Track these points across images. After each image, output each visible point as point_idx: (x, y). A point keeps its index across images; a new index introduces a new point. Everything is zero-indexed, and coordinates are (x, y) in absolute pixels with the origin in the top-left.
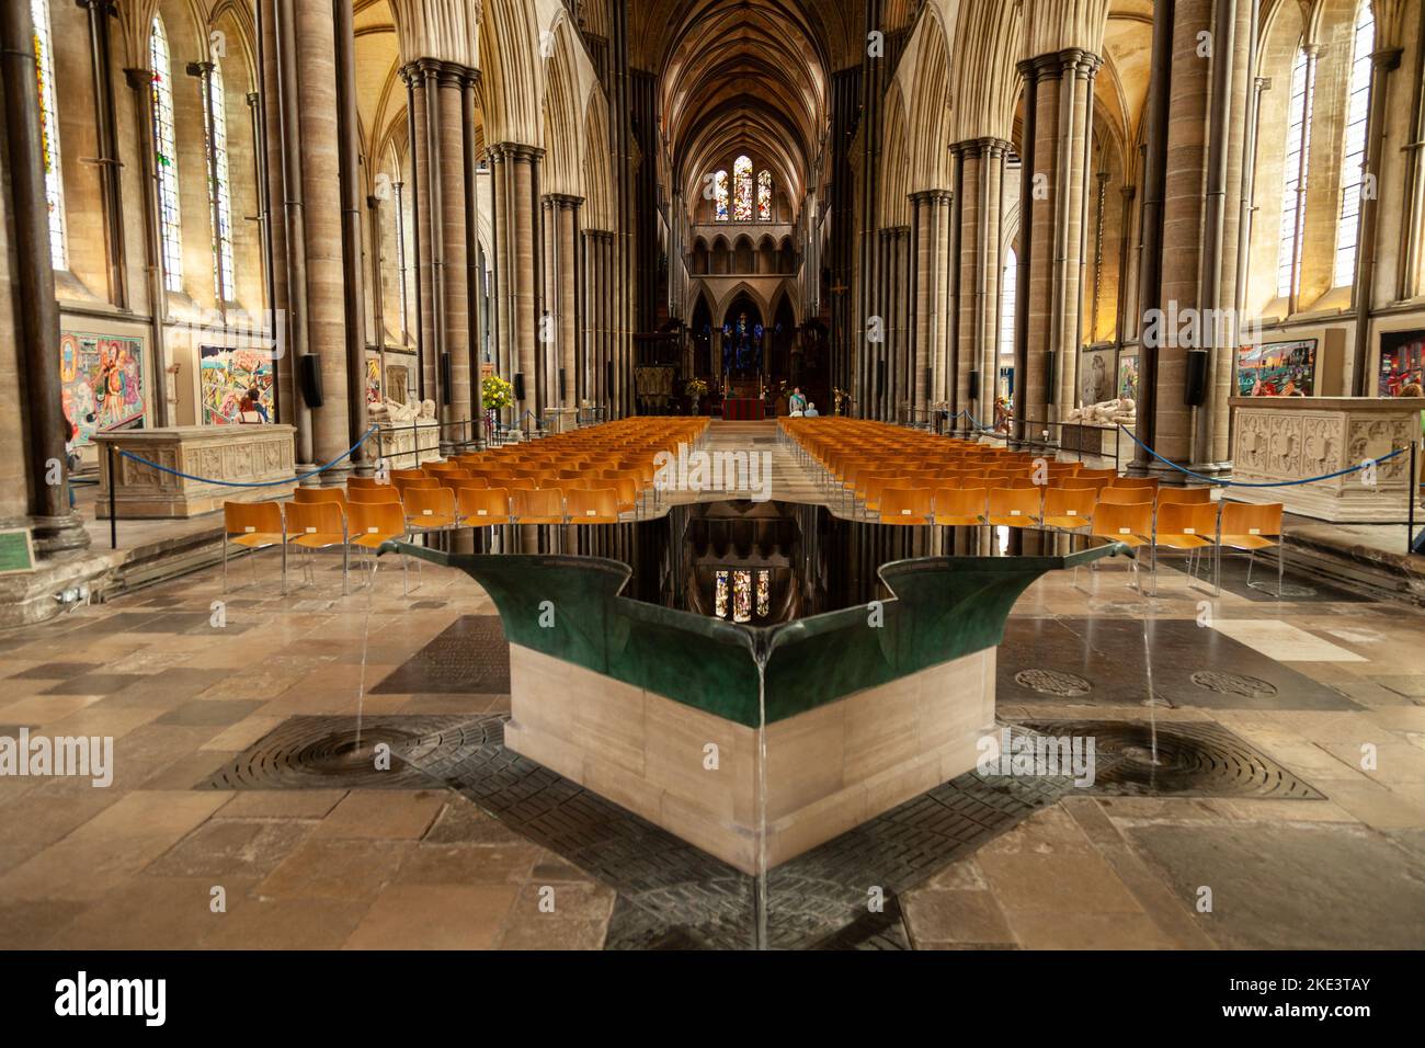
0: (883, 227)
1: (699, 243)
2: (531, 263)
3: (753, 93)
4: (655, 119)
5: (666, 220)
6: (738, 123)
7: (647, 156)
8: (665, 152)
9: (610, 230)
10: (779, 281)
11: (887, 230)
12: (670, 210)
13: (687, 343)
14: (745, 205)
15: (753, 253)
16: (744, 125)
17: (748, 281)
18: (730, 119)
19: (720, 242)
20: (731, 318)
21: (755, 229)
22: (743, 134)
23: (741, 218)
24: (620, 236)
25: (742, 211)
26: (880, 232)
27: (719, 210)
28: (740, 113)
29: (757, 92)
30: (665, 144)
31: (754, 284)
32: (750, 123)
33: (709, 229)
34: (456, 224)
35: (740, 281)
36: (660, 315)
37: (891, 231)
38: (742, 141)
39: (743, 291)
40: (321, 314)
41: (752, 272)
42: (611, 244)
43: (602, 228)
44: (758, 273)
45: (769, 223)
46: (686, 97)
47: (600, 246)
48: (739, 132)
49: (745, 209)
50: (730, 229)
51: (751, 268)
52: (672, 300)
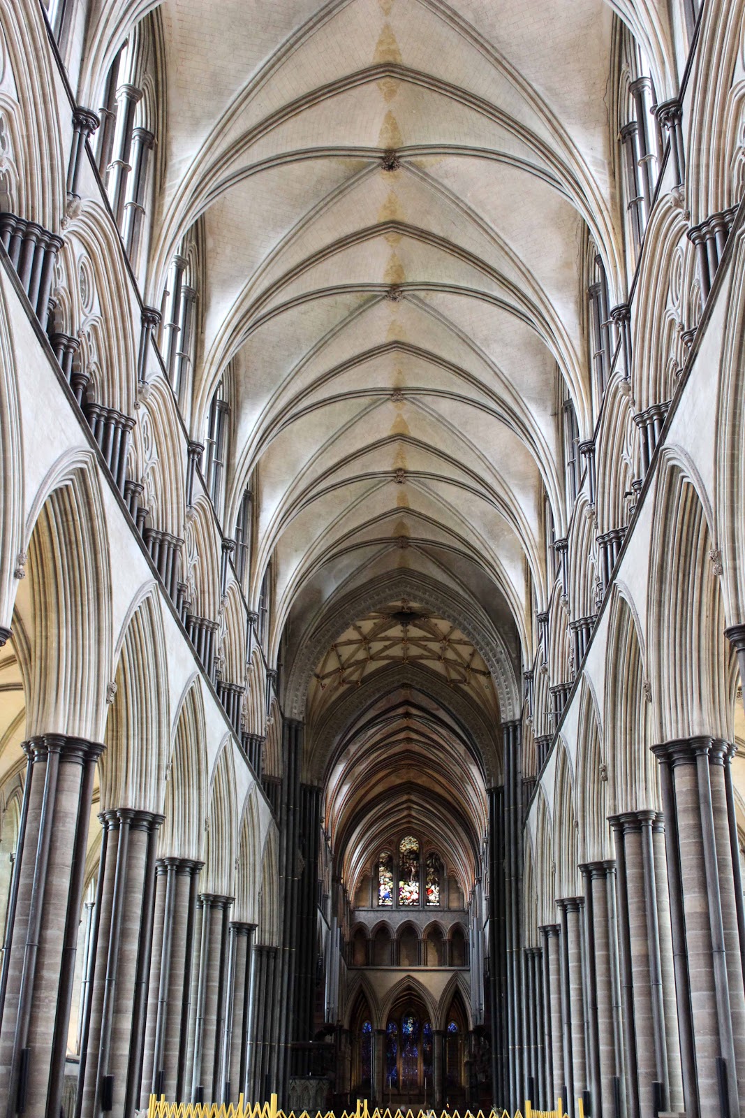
0: (527, 947)
1: (359, 930)
2: (217, 990)
3: (419, 782)
4: (318, 820)
5: (324, 915)
6: (404, 806)
7: (309, 861)
8: (326, 844)
9: (274, 945)
10: (449, 976)
11: (531, 950)
12: (329, 902)
13: (343, 1047)
14: (411, 888)
15: (420, 942)
16: (409, 808)
17: (414, 975)
18: (395, 803)
19: (382, 928)
20: (396, 1019)
21: (422, 915)
22: (410, 815)
23: (407, 902)
24: (284, 950)
25: (408, 895)
26: (525, 951)
27: (382, 893)
28: (405, 798)
29: (422, 781)
30: (327, 839)
31: (421, 977)
32: (415, 806)
33: (371, 915)
34: (178, 972)
35: (404, 975)
36: (316, 1021)
37: (535, 951)
38: (409, 822)
39: (409, 985)
40: (117, 1049)
41: (419, 964)
42: (275, 958)
43: (267, 944)
44: (426, 964)
45: (436, 910)
46: (350, 789)
47: (264, 959)
48: (405, 813)
49: (411, 893)
50: (396, 914)
51: (418, 959)
52: (329, 1003)
